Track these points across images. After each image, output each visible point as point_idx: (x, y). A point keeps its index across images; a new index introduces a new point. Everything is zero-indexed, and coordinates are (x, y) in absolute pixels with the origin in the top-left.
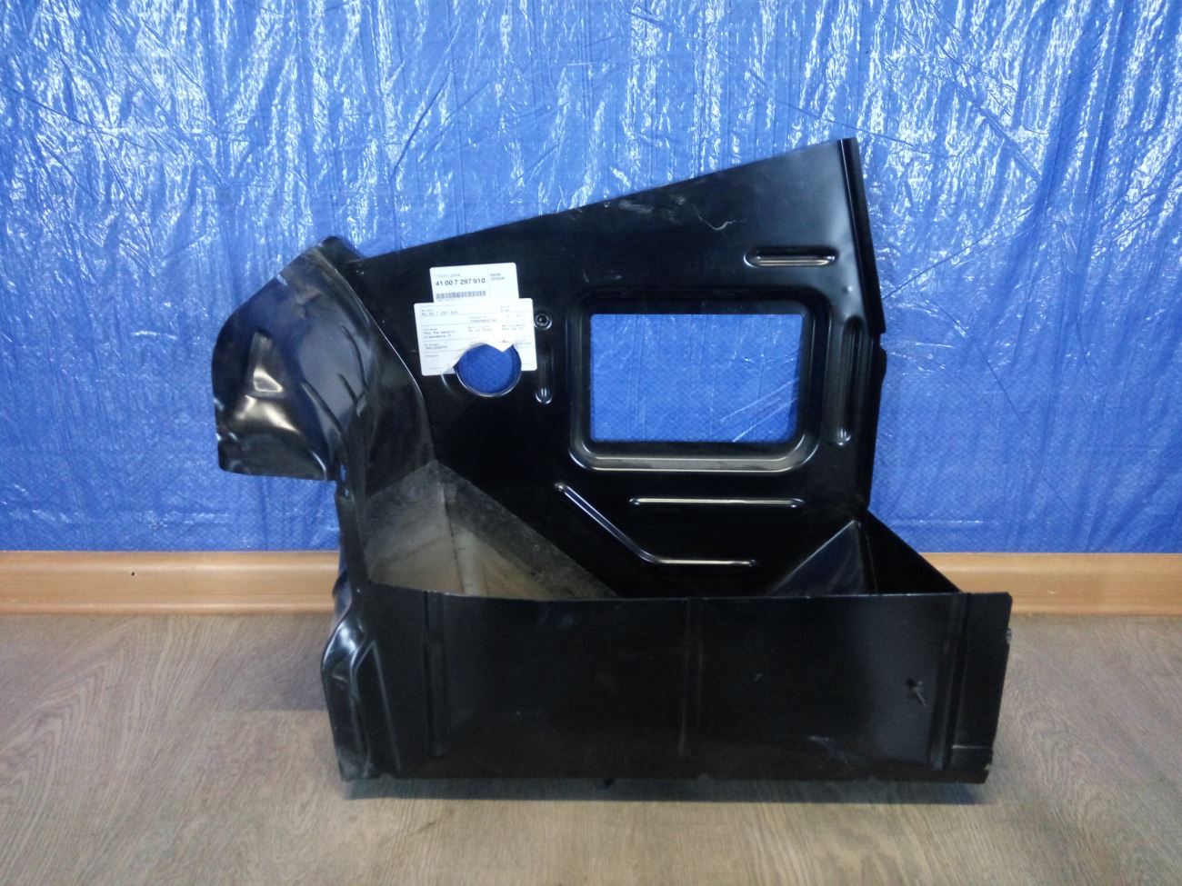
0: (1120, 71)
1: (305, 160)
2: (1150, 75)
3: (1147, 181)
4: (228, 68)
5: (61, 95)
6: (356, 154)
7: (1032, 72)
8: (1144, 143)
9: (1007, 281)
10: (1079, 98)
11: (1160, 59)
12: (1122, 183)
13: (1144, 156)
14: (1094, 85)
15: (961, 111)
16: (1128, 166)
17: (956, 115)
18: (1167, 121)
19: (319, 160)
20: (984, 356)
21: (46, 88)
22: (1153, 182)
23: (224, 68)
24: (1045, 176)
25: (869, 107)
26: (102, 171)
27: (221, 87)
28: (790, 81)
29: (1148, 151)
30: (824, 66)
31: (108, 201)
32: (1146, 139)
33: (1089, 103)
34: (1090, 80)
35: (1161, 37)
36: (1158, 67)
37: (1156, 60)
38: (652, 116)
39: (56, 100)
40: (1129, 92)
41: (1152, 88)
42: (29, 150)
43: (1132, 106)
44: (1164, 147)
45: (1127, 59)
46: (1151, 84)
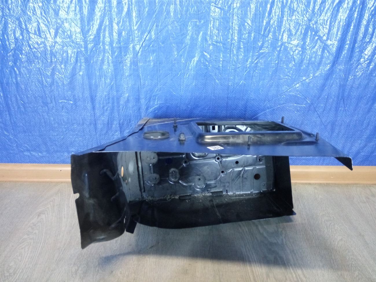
0: (360, 23)
1: (111, 49)
2: (369, 24)
3: (366, 57)
4: (87, 22)
5: (37, 30)
6: (126, 48)
7: (333, 24)
8: (366, 45)
9: (323, 86)
10: (347, 31)
11: (373, 20)
12: (359, 57)
13: (366, 49)
14: (352, 27)
15: (311, 35)
16: (362, 51)
17: (309, 37)
18: (373, 38)
19: (115, 49)
20: (315, 108)
21: (32, 27)
22: (368, 57)
23: (86, 22)
24: (336, 55)
25: (283, 34)
26: (49, 52)
27: (85, 27)
28: (259, 26)
29: (368, 47)
30: (270, 21)
31: (51, 62)
32: (367, 44)
33: (350, 33)
34: (351, 26)
35: (373, 13)
36: (372, 22)
37: (371, 20)
38: (217, 36)
39: (35, 31)
40: (362, 29)
41: (370, 29)
42: (27, 46)
43: (363, 34)
44: (372, 46)
45: (362, 19)
46: (369, 27)
